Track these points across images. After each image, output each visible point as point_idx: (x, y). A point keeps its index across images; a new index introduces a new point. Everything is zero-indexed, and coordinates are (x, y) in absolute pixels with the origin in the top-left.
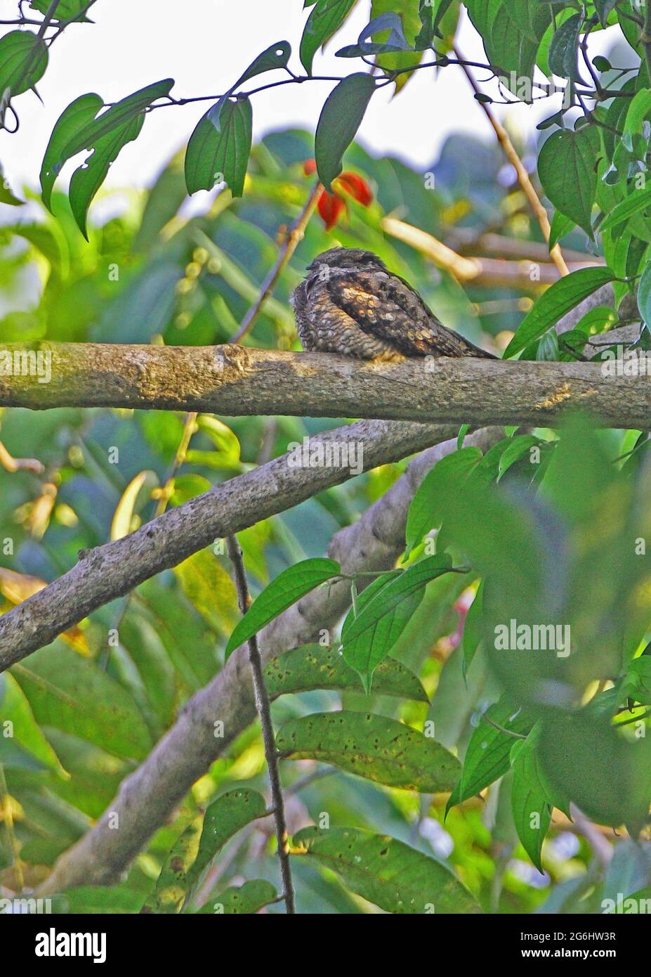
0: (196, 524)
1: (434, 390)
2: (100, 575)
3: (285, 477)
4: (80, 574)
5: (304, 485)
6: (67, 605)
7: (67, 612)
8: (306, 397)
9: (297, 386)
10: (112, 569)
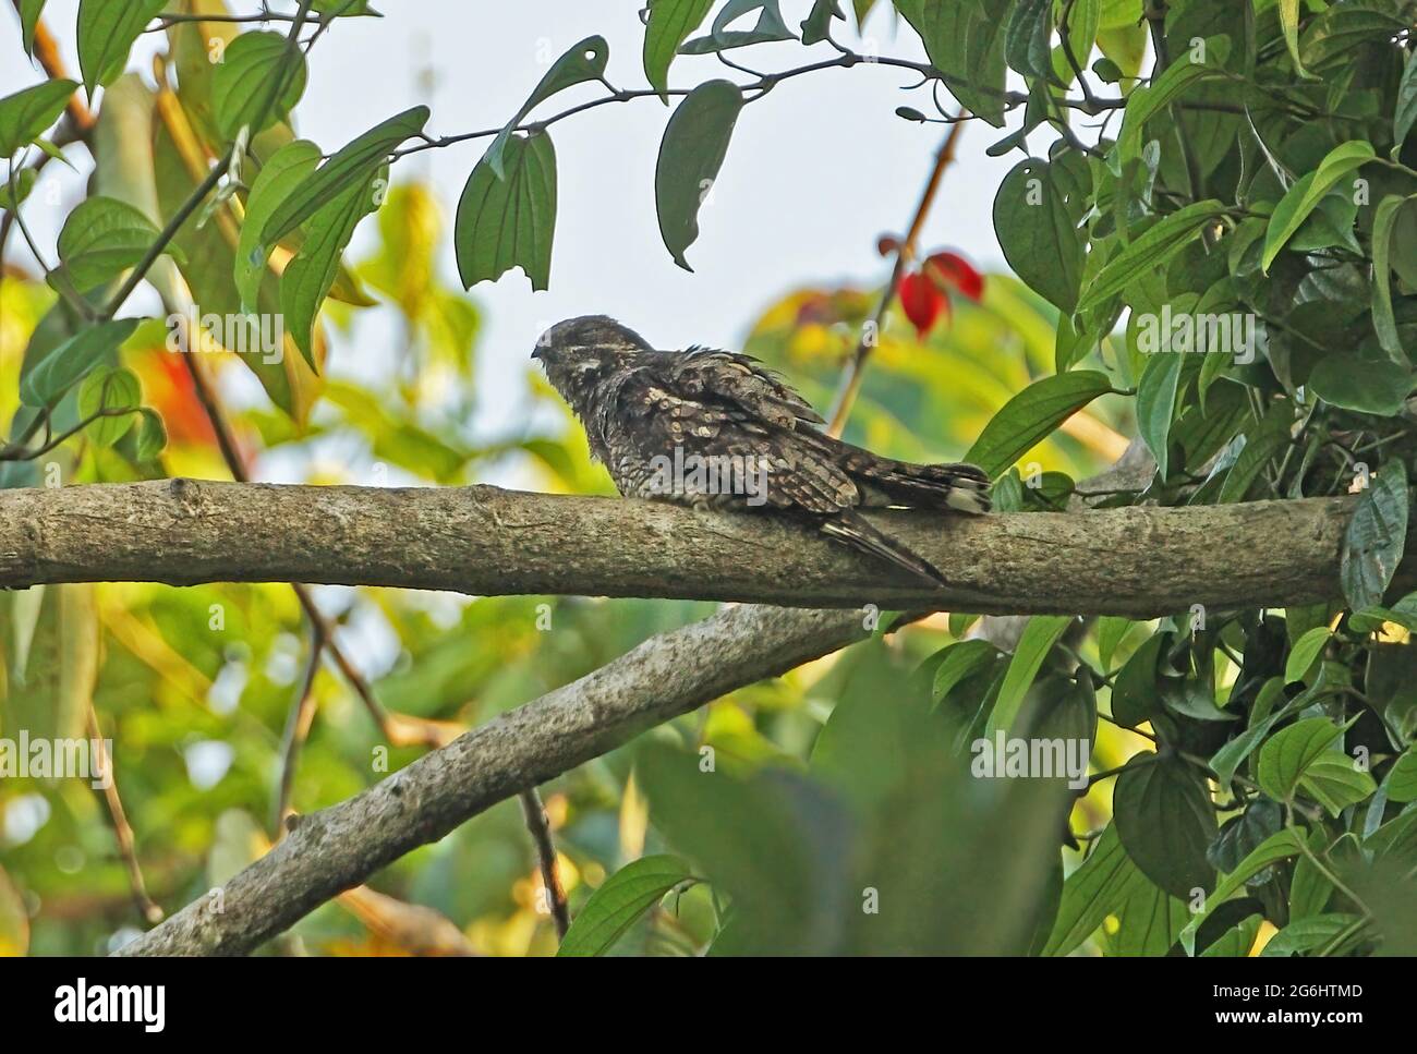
0: (469, 774)
1: (803, 555)
2: (320, 855)
3: (604, 701)
4: (289, 853)
5: (634, 713)
6: (269, 902)
7: (268, 912)
8: (602, 566)
9: (587, 549)
10: (337, 846)
